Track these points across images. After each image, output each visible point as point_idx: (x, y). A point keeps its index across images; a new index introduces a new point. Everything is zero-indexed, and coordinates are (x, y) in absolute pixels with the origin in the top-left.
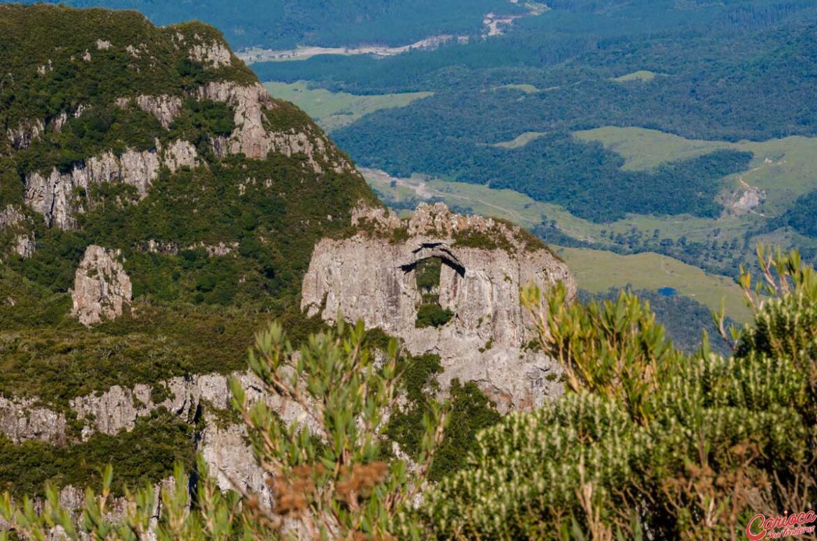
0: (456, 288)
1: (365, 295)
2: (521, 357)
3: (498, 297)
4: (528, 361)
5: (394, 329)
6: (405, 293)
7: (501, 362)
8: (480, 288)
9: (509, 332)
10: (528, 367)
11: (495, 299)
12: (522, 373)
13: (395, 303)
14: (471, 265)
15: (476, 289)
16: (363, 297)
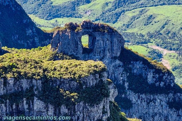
0: (93, 43)
1: (69, 45)
2: (111, 61)
3: (105, 45)
4: (113, 62)
5: (77, 54)
6: (79, 45)
7: (106, 62)
8: (100, 42)
9: (108, 54)
10: (113, 64)
11: (104, 46)
12: (112, 66)
13: (77, 47)
14: (98, 36)
15: (99, 43)
16: (68, 46)
